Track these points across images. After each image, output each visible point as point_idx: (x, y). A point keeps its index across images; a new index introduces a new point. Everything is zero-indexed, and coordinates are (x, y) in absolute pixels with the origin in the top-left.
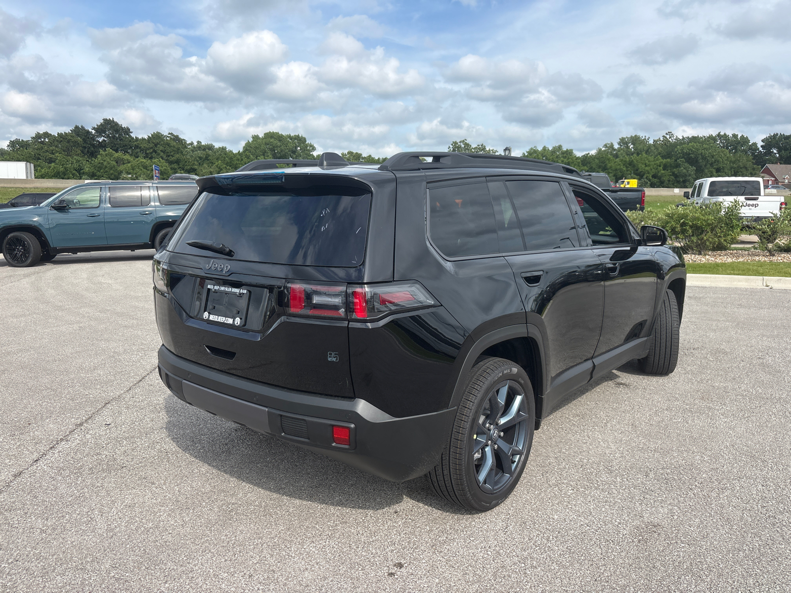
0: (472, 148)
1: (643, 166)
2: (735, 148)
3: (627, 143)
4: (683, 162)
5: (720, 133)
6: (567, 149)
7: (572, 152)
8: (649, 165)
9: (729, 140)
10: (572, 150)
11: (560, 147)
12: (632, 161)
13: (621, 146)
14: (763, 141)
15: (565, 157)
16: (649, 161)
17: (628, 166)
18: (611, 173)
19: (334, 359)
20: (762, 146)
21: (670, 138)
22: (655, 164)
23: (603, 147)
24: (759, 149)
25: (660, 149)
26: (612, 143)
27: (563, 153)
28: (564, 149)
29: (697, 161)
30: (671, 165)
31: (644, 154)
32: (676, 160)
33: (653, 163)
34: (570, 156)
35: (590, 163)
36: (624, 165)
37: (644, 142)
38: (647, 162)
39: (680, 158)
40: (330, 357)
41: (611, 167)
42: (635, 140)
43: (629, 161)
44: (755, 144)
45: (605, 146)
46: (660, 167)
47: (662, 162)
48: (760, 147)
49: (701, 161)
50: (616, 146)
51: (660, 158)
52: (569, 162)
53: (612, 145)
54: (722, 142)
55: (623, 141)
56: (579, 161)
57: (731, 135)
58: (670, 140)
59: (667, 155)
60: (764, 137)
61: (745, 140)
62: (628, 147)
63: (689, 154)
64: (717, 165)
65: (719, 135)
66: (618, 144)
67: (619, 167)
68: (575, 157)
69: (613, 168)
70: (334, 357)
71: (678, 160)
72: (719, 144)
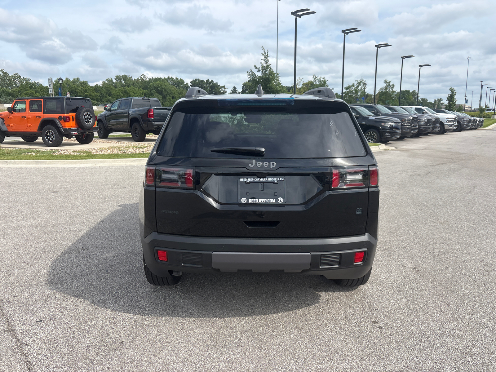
0: (10, 76)
1: (133, 94)
2: (178, 86)
3: (120, 79)
4: (154, 92)
5: (169, 77)
6: (83, 81)
7: (87, 83)
8: (136, 93)
9: (174, 81)
10: (87, 81)
11: (78, 79)
12: (126, 90)
13: (117, 80)
14: (191, 82)
15: (83, 86)
16: (136, 91)
17: (124, 93)
18: (115, 97)
19: (360, 213)
20: (191, 85)
21: (144, 78)
22: (139, 93)
23: (106, 81)
24: (189, 87)
25: (140, 84)
26: (112, 79)
27: (81, 83)
28: (81, 80)
29: (162, 92)
30: (148, 94)
31: (132, 87)
32: (151, 91)
33: (138, 92)
34: (86, 85)
35: (100, 91)
36: (121, 93)
37: (130, 79)
38: (135, 91)
39: (152, 90)
40: (357, 212)
41: (114, 94)
42: (125, 77)
43: (124, 90)
44: (187, 84)
45: (108, 80)
46: (142, 94)
47: (143, 92)
48: (190, 86)
49: (164, 92)
50: (114, 81)
51: (142, 89)
52: (86, 89)
53: (112, 80)
54: (171, 82)
55: (118, 78)
56: (93, 89)
57: (175, 78)
58: (144, 79)
59: (145, 88)
60: (191, 80)
61: (182, 81)
62: (121, 82)
63: (157, 88)
64: (172, 95)
65: (169, 78)
66: (115, 80)
67: (118, 94)
68: (90, 86)
69: (115, 94)
70: (360, 211)
71: (152, 91)
72: (170, 83)
